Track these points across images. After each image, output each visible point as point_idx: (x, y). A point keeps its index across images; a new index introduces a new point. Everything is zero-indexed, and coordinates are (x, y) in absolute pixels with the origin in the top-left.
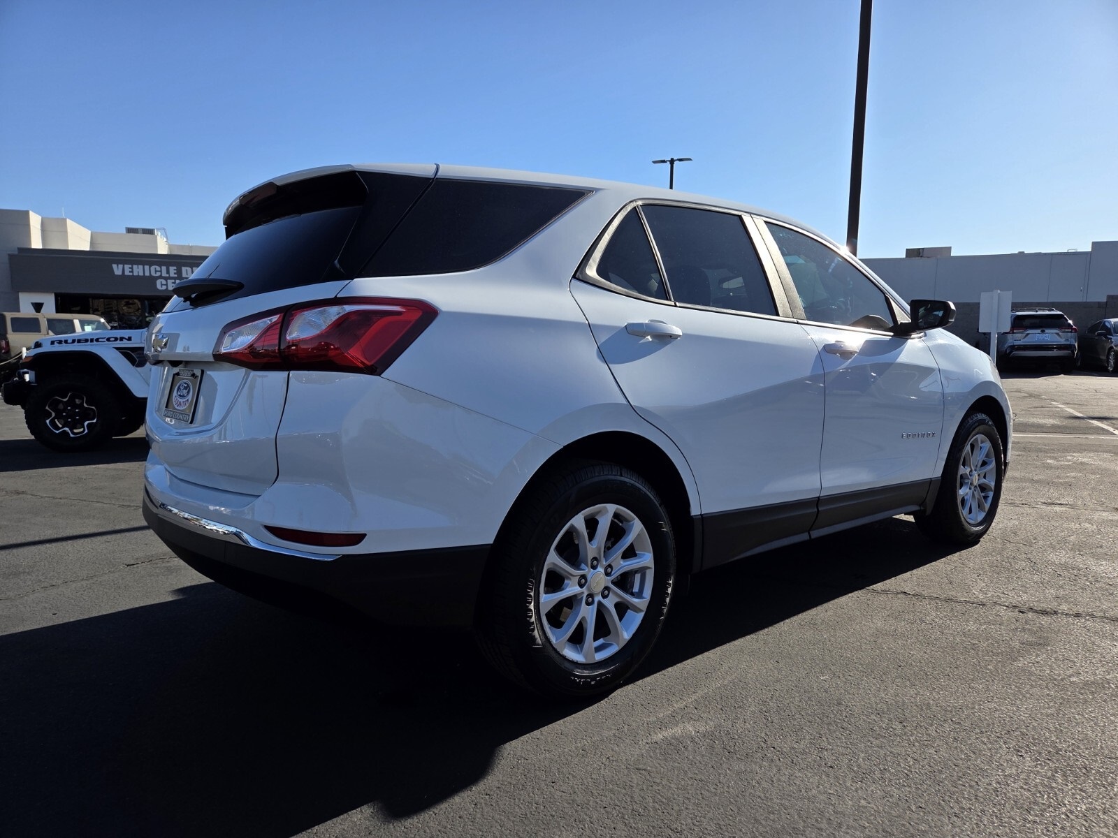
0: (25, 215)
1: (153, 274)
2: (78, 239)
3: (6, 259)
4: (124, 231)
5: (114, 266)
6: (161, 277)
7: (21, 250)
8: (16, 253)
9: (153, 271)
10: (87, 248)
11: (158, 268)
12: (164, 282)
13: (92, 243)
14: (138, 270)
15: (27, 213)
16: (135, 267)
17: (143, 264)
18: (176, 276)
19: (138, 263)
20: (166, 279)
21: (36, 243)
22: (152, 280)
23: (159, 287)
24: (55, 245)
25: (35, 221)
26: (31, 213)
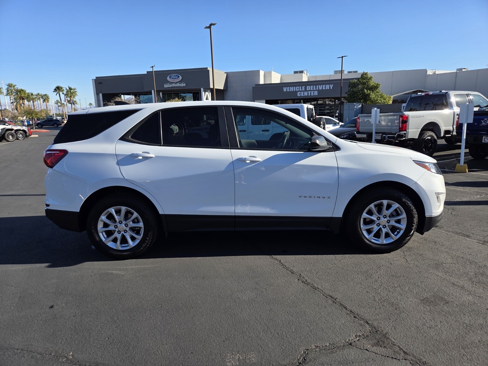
0: (258, 72)
1: (297, 90)
2: (276, 79)
3: (251, 89)
4: (293, 73)
5: (284, 88)
6: (299, 91)
7: (256, 85)
8: (255, 86)
9: (296, 89)
10: (279, 82)
11: (298, 88)
12: (300, 93)
13: (281, 79)
14: (292, 89)
15: (259, 71)
16: (291, 88)
17: (293, 86)
18: (304, 90)
19: (292, 86)
20: (301, 91)
21: (262, 82)
22: (296, 92)
23: (298, 95)
24: (268, 82)
25: (262, 73)
26: (261, 71)
